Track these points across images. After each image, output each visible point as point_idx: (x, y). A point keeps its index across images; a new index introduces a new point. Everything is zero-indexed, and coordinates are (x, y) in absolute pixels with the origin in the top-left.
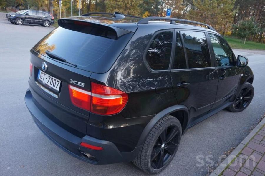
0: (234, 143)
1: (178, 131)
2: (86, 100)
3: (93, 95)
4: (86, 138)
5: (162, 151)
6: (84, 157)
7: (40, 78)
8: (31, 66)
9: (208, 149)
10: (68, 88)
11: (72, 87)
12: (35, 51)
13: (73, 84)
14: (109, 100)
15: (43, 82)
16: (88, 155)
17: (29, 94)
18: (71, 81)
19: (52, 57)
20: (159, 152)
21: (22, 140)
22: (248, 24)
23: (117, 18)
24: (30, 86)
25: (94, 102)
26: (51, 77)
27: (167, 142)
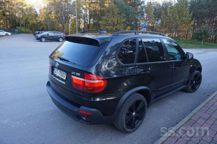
0: (187, 113)
1: (144, 104)
2: (81, 84)
3: (85, 80)
4: (82, 107)
5: (134, 117)
6: (82, 120)
7: (55, 73)
8: (49, 66)
9: (168, 117)
10: (71, 77)
11: (73, 77)
12: (51, 57)
13: (73, 75)
14: (95, 83)
15: (56, 75)
16: (84, 118)
17: (48, 84)
18: (72, 73)
19: (62, 59)
20: (132, 117)
21: (45, 113)
22: (203, 30)
23: (101, 33)
24: (49, 78)
25: (86, 85)
26: (61, 71)
27: (137, 112)
